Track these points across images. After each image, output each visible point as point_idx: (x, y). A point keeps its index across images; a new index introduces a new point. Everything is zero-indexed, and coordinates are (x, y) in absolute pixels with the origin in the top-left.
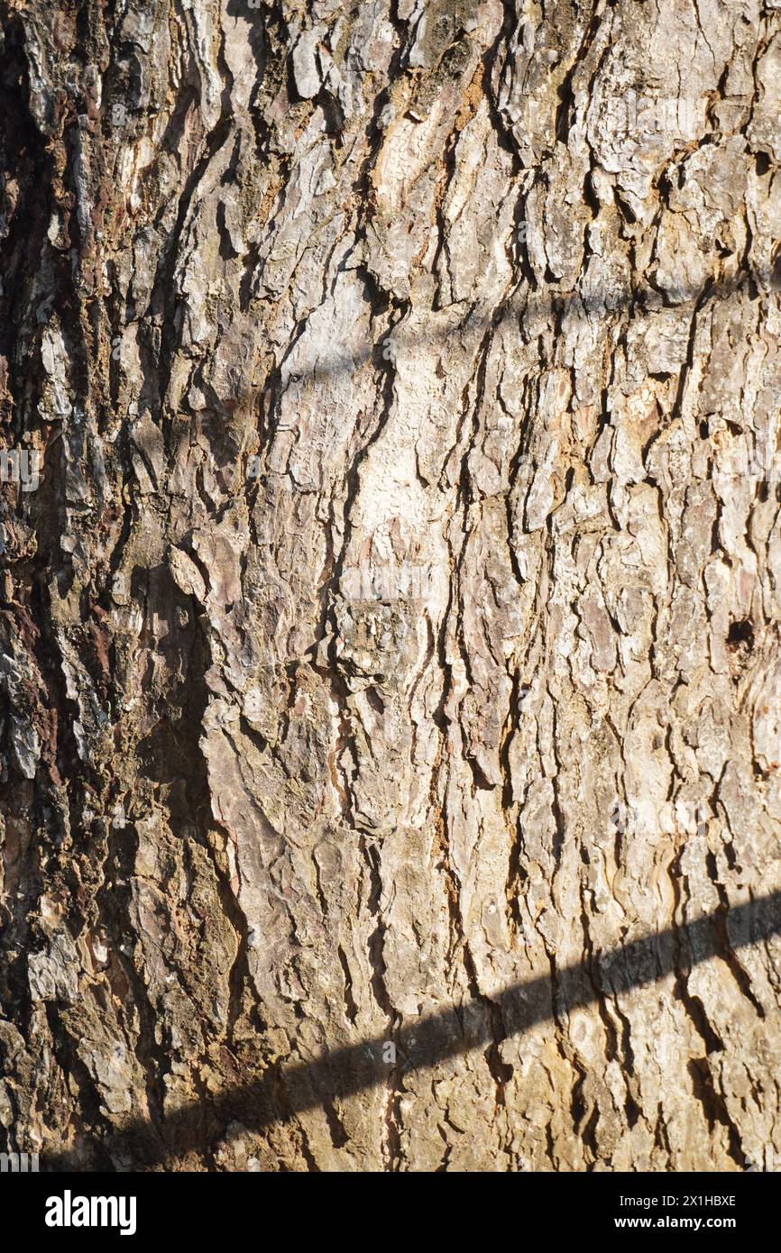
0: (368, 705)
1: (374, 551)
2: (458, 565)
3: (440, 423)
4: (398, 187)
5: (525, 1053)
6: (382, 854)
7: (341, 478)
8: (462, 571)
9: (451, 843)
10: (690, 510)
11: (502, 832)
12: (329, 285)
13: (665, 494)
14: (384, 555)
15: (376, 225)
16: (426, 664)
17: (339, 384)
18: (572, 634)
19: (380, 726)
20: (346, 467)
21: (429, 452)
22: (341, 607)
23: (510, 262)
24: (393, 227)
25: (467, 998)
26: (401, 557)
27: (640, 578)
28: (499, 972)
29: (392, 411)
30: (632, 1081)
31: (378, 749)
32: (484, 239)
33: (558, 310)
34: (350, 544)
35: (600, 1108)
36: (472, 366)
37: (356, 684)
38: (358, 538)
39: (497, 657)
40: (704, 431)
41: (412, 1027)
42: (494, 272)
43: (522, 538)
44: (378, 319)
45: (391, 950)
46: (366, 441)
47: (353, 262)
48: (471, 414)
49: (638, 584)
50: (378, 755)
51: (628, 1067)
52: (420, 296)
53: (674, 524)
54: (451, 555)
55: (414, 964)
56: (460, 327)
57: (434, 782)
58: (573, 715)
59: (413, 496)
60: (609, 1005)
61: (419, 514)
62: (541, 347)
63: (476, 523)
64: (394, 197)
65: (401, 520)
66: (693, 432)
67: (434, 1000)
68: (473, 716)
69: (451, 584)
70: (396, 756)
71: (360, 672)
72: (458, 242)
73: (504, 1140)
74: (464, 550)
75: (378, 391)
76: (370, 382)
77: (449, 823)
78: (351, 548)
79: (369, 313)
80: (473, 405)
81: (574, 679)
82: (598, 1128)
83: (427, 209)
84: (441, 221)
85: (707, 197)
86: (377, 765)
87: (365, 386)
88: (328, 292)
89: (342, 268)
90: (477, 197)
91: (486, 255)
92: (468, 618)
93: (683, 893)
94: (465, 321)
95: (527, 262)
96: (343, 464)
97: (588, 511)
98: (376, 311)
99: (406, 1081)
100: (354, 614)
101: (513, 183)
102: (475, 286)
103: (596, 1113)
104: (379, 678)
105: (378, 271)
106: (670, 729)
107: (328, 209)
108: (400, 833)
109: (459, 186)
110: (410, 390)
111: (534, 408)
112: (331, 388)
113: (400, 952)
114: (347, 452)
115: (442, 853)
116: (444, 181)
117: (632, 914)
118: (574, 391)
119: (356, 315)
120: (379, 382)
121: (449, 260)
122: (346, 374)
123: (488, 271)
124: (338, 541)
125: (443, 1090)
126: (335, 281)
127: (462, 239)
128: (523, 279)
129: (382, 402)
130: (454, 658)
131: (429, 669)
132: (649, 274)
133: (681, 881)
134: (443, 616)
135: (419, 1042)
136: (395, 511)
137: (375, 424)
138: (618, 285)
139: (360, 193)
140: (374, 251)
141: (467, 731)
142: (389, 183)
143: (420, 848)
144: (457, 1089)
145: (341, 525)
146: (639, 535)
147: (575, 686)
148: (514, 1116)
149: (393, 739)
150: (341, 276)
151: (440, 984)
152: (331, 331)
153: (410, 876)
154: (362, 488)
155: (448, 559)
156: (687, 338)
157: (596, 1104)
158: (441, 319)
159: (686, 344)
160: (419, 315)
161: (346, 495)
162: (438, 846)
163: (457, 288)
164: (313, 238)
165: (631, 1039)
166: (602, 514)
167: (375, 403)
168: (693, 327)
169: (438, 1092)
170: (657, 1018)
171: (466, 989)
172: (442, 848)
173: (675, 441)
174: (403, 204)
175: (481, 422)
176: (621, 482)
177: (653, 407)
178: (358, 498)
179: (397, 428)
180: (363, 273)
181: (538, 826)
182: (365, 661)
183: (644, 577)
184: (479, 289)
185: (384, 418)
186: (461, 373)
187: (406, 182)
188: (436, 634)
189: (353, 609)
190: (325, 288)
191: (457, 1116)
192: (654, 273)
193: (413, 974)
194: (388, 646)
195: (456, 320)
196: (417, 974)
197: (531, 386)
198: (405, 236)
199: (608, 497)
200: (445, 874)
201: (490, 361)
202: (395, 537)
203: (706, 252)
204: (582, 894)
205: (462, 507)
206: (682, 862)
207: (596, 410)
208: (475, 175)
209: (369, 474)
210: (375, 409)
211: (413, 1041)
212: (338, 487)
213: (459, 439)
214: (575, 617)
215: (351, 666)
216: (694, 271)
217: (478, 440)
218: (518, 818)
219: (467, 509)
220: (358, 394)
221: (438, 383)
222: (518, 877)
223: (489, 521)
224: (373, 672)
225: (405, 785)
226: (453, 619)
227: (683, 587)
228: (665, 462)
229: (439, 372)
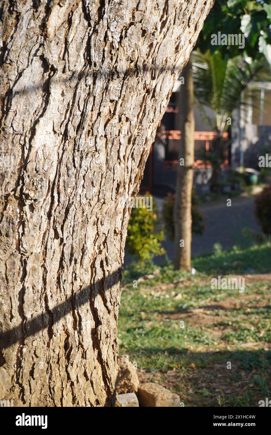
0: (29, 210)
1: (37, 156)
2: (60, 162)
3: (61, 112)
4: (54, 29)
5: (59, 329)
6: (28, 262)
7: (29, 130)
8: (61, 164)
9: (47, 258)
10: (114, 146)
11: (59, 254)
12: (30, 61)
13: (108, 140)
14: (40, 158)
15: (47, 41)
16: (47, 196)
17: (32, 96)
18: (82, 186)
19: (31, 217)
20: (31, 126)
21: (57, 122)
22: (26, 175)
23: (84, 58)
24: (52, 43)
25: (44, 311)
26: (46, 158)
27: (99, 168)
28: (53, 301)
29: (48, 107)
30: (80, 337)
31: (31, 226)
32: (78, 50)
33: (95, 77)
34: (31, 153)
35: (73, 346)
36: (72, 93)
37: (28, 202)
38: (33, 151)
39: (66, 193)
40: (120, 120)
41: (29, 322)
42: (80, 62)
43: (77, 153)
44: (45, 74)
45: (27, 296)
46: (38, 117)
47: (39, 53)
48: (70, 110)
49: (99, 170)
50: (30, 228)
51: (79, 332)
52: (60, 68)
53: (109, 150)
54: (58, 158)
55: (32, 300)
56: (70, 80)
57: (44, 237)
58: (79, 214)
59: (51, 137)
60: (76, 311)
61: (52, 144)
62: (90, 89)
63: (67, 147)
64: (53, 32)
65: (47, 145)
66: (117, 120)
67: (36, 313)
68: (58, 214)
69: (57, 168)
70: (36, 228)
71: (30, 198)
72: (71, 50)
73: (47, 360)
74: (62, 156)
75: (43, 100)
76: (41, 96)
77: (47, 251)
78: (31, 155)
79: (43, 72)
80: (71, 107)
81: (81, 202)
82: (72, 353)
83: (62, 38)
84: (66, 42)
85: (130, 43)
86: (30, 231)
87: (39, 98)
88: (30, 63)
89: (35, 55)
90: (77, 35)
91: (79, 55)
92: (61, 180)
93: (94, 273)
94: (71, 77)
95: (90, 59)
96: (30, 125)
97: (91, 145)
98: (45, 71)
99: (26, 341)
100: (30, 178)
101: (86, 32)
102: (75, 66)
103: (72, 348)
104: (35, 200)
105: (48, 58)
106: (98, 219)
107: (32, 34)
108: (33, 254)
109: (72, 31)
110: (54, 100)
111: (85, 109)
112: (29, 97)
113: (29, 296)
114: (31, 121)
115: (43, 261)
116: (67, 28)
117: (83, 281)
118: (94, 104)
119: (39, 72)
120: (44, 97)
121: (68, 56)
122: (34, 93)
123: (79, 61)
124: (26, 152)
125: (35, 344)
126: (32, 60)
127: (72, 49)
128: (88, 65)
129: (44, 104)
130: (55, 194)
131: (48, 197)
132: (114, 67)
133: (94, 269)
134: (54, 179)
135: (31, 327)
136: (45, 142)
137: (41, 111)
138: (108, 70)
139: (41, 29)
140: (46, 50)
141: (55, 219)
142: (52, 27)
143: (38, 260)
144: (39, 343)
145: (27, 146)
146: (101, 154)
147: (81, 204)
148: (51, 351)
149: (35, 222)
150: (35, 58)
151: (38, 308)
152: (30, 77)
153: (34, 269)
154: (36, 134)
155: (57, 159)
156: (120, 89)
157: (72, 345)
158: (64, 76)
159: (120, 91)
160: (59, 74)
161: (30, 135)
162: (42, 259)
163: (71, 66)
164: (26, 44)
165: (82, 322)
166: (93, 146)
167: (42, 104)
168: (122, 85)
169: (33, 345)
170: (87, 315)
171: (44, 308)
172: (43, 260)
173: (114, 123)
174: (55, 35)
175: (73, 113)
176: (99, 135)
177: (108, 111)
178: (35, 137)
179: (49, 113)
180: (42, 58)
181: (67, 252)
182: (32, 194)
183: (100, 168)
184: (76, 67)
185: (45, 110)
186: (69, 96)
187: (57, 27)
188: (51, 185)
189: (30, 176)
190: (29, 62)
191: (38, 353)
192: (116, 67)
193: (31, 304)
194: (39, 190)
195: (69, 77)
196: (33, 303)
197: (86, 102)
198: (56, 46)
199: (95, 140)
200: (43, 268)
201: (77, 92)
202: (44, 151)
203: (127, 61)
204: (73, 274)
205: (63, 142)
206: (96, 263)
207: (98, 111)
208: (77, 27)
209: (39, 129)
210: (42, 106)
211: (29, 327)
212: (28, 133)
213: (65, 118)
214: (83, 180)
215: (27, 196)
216: (124, 67)
217: (71, 119)
218: (63, 249)
219: (65, 142)
220: (37, 100)
221: (62, 98)
222: (61, 269)
223: (69, 147)
224: (34, 199)
225: (37, 238)
226: (57, 180)
227: (110, 171)
228: (110, 129)
229: (63, 94)
